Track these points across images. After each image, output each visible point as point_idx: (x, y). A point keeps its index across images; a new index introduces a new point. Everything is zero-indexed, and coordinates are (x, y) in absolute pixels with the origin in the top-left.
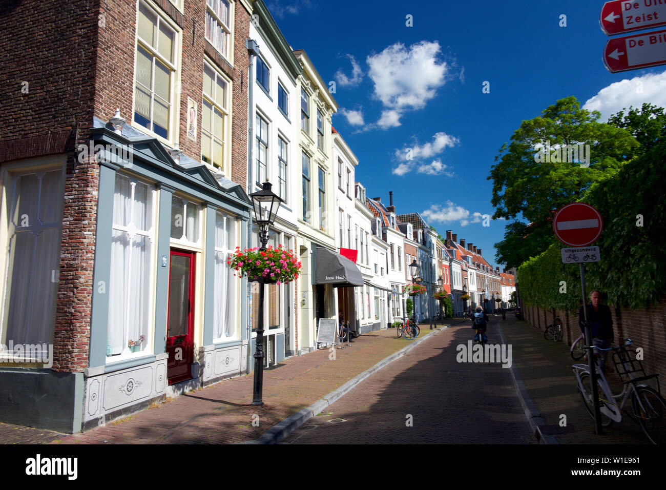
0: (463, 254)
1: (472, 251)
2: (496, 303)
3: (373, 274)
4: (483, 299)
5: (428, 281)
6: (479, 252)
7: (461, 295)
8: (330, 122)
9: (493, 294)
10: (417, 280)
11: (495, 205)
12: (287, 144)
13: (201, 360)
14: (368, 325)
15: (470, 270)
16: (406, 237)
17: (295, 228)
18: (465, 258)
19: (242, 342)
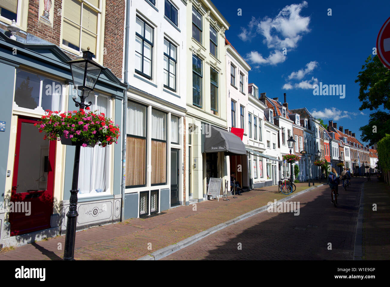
0: (340, 136)
1: (348, 134)
2: (366, 169)
3: (266, 147)
4: (355, 166)
5: (312, 153)
6: (353, 135)
7: (338, 163)
8: (223, 37)
9: (363, 163)
10: (303, 153)
11: (361, 100)
12: (176, 47)
13: (61, 212)
14: (260, 182)
15: (345, 147)
16: (295, 123)
17: (184, 110)
18: (342, 138)
19: (114, 196)
